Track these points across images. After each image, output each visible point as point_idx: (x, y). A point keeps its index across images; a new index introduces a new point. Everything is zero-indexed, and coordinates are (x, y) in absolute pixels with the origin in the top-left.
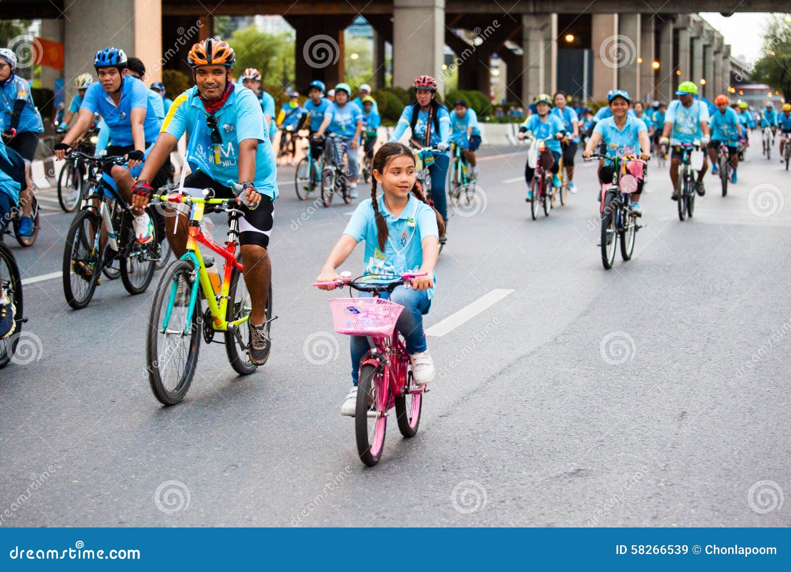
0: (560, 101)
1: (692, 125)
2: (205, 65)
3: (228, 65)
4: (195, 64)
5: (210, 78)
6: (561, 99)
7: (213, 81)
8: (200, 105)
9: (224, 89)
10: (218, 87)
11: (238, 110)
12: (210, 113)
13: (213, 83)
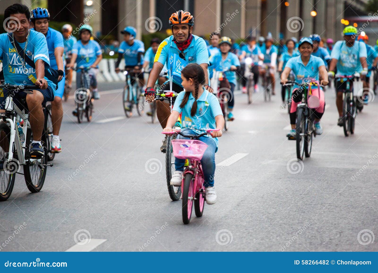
0: (215, 41)
1: (353, 61)
2: (177, 24)
3: (190, 24)
4: (172, 24)
5: (181, 31)
6: (216, 39)
7: (182, 33)
8: (175, 46)
9: (188, 37)
10: (184, 36)
11: (197, 49)
12: (181, 51)
13: (182, 34)
